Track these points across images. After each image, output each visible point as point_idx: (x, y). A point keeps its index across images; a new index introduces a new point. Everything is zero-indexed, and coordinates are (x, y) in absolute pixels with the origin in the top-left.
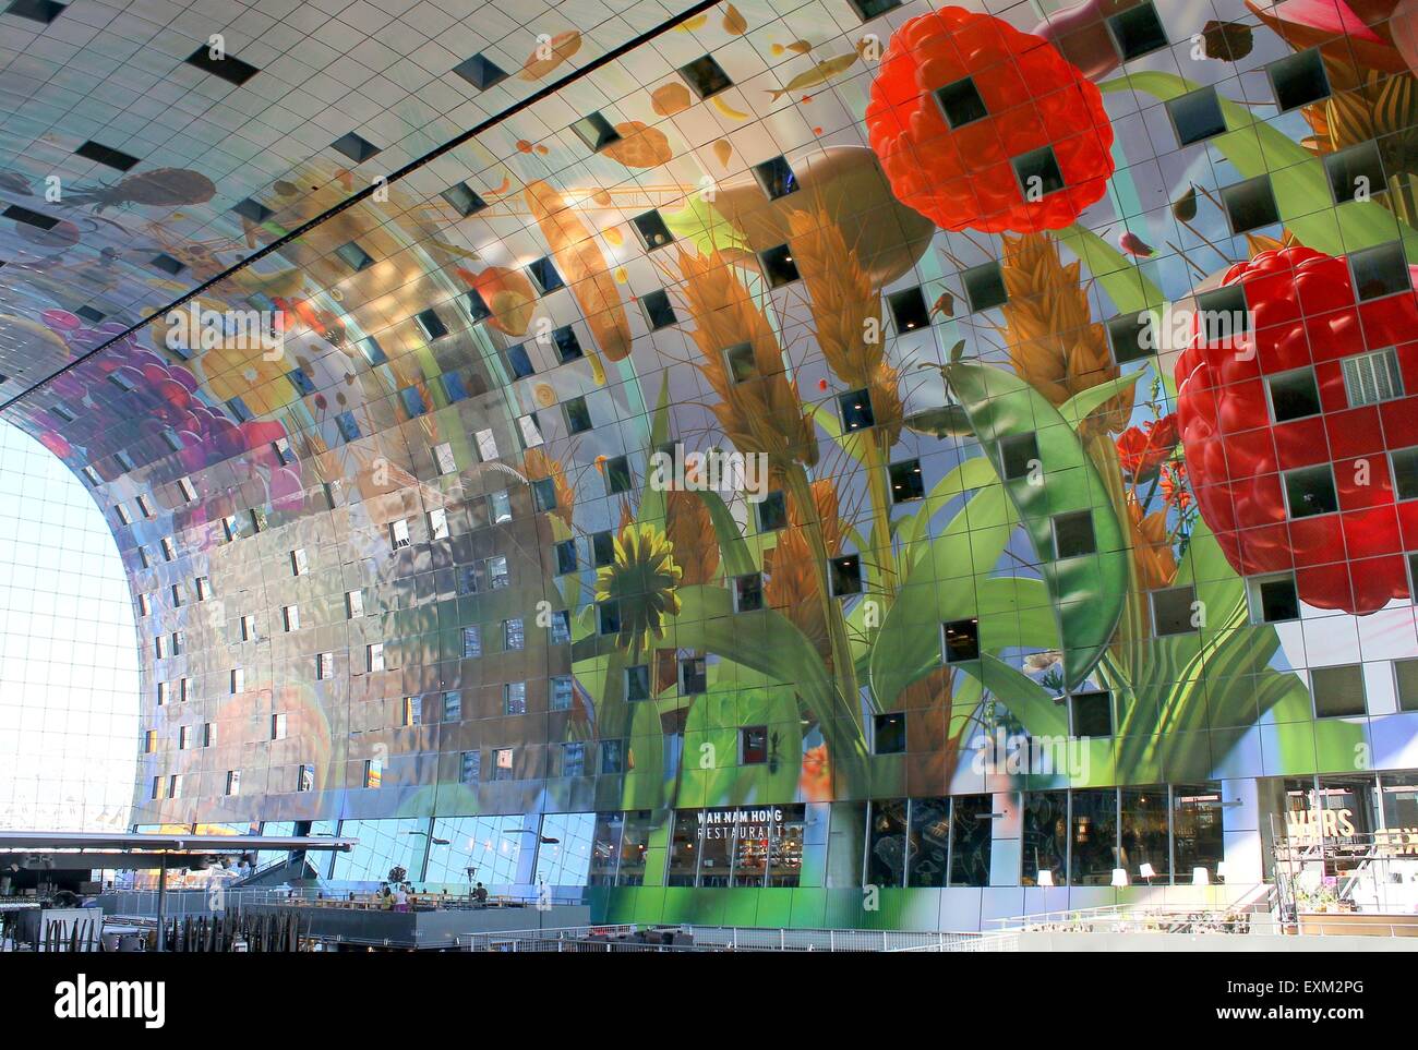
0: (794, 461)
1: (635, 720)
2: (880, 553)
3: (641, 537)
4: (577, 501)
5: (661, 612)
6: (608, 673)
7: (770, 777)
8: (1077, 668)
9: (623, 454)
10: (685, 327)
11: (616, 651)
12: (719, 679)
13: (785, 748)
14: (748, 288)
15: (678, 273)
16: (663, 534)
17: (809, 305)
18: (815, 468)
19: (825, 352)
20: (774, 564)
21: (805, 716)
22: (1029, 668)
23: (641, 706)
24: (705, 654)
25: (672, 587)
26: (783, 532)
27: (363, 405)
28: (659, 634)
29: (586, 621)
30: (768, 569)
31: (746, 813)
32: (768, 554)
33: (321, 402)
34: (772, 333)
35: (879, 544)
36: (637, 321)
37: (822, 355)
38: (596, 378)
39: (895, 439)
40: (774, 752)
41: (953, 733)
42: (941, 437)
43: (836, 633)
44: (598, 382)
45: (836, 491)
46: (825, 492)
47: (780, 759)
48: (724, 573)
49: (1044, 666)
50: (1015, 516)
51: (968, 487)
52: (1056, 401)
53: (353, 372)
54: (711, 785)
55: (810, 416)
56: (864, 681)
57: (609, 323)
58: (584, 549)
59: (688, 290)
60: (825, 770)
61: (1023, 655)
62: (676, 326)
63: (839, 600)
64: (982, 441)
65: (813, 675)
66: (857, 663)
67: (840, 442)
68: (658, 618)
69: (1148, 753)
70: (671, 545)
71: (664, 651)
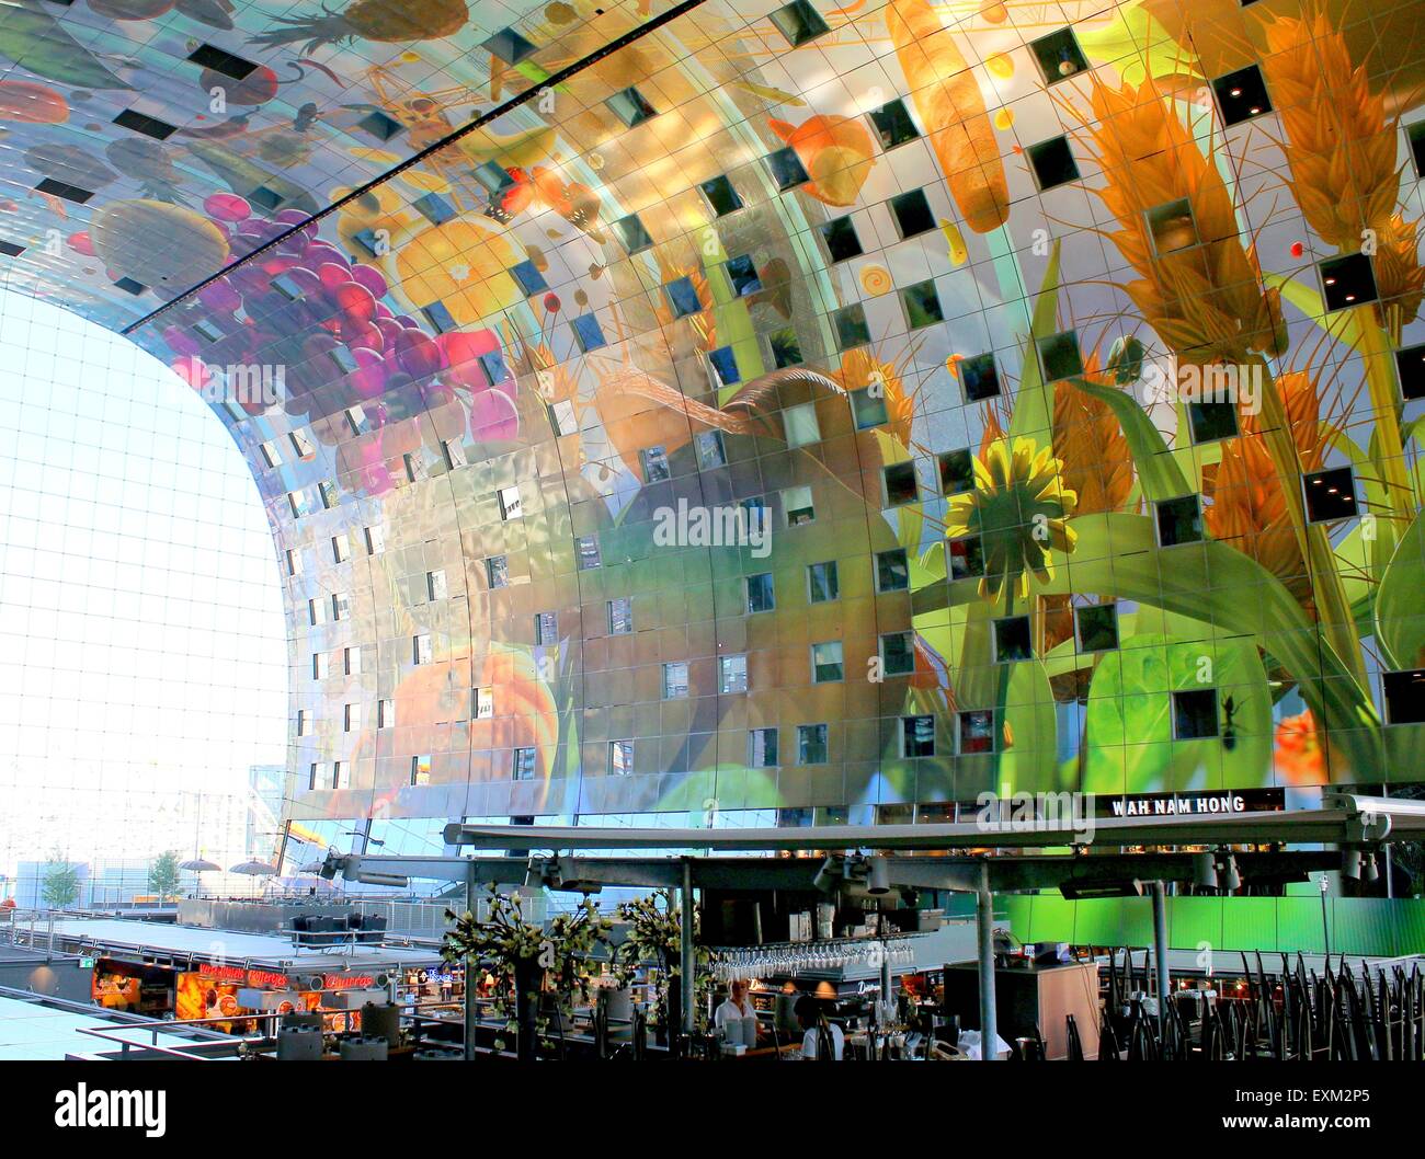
0: (1250, 351)
1: (1011, 687)
2: (1386, 464)
3: (1015, 455)
4: (918, 413)
5: (1047, 549)
6: (967, 628)
9: (988, 350)
10: (1088, 183)
11: (977, 598)
12: (1139, 630)
13: (1246, 718)
14: (1190, 127)
15: (1087, 112)
16: (1048, 450)
17: (1282, 147)
18: (1282, 358)
19: (1301, 208)
20: (1217, 482)
21: (1275, 676)
23: (1020, 668)
24: (1114, 599)
25: (1061, 514)
26: (1231, 442)
27: (611, 304)
28: (1045, 578)
29: (931, 564)
30: (1208, 489)
31: (1187, 801)
32: (1209, 471)
33: (553, 304)
34: (1222, 186)
35: (1384, 453)
36: (1020, 178)
37: (1298, 211)
38: (952, 254)
39: (1409, 315)
40: (1229, 723)
43: (1319, 571)
44: (955, 260)
45: (1315, 385)
46: (1298, 388)
47: (1238, 732)
48: (1141, 496)
53: (602, 261)
54: (1133, 765)
55: (1277, 292)
56: (1367, 629)
57: (978, 183)
58: (928, 476)
59: (1100, 135)
60: (1312, 745)
62: (1078, 183)
63: (1322, 525)
65: (1285, 624)
66: (1353, 606)
67: (1322, 323)
68: (1043, 556)
70: (1060, 463)
71: (1052, 596)
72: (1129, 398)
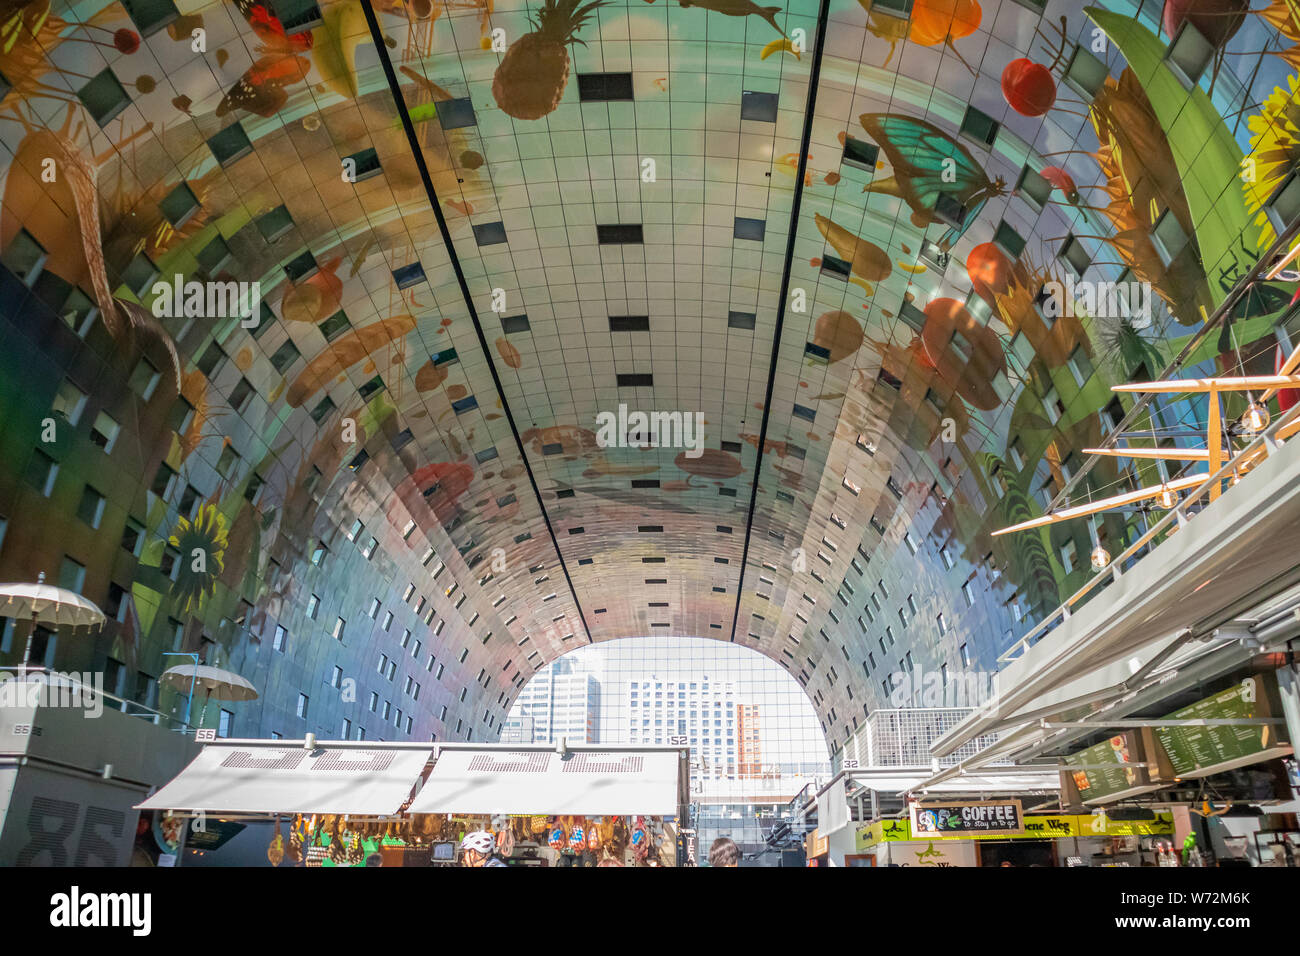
3: (216, 522)
11: (168, 595)
16: (227, 532)
36: (315, 400)
38: (271, 394)
57: (309, 383)
58: (175, 489)
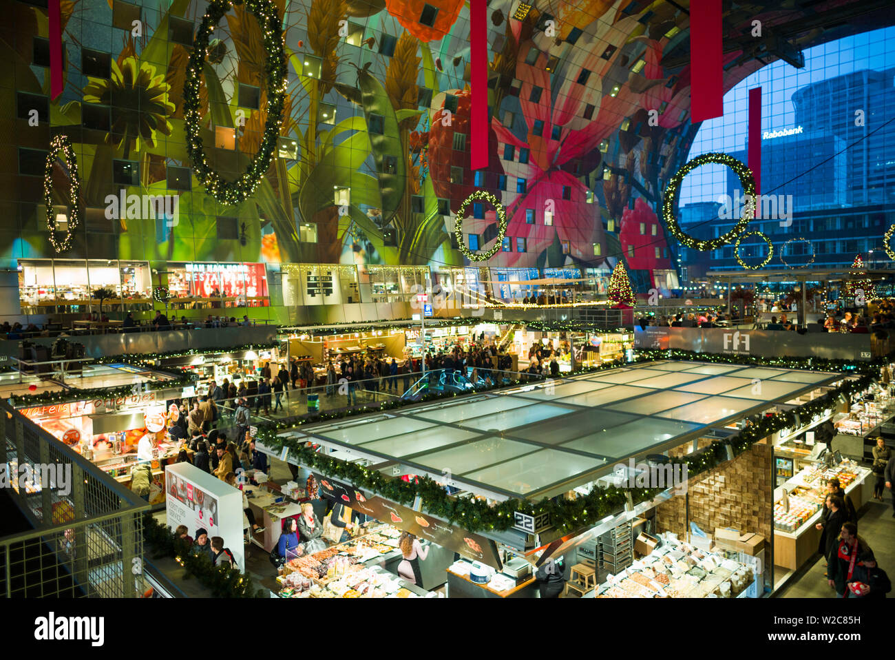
2: (309, 143)
4: (76, 15)
5: (153, 129)
6: (95, 159)
7: (242, 247)
8: (387, 218)
13: (251, 232)
21: (262, 217)
22: (369, 214)
23: (132, 190)
25: (164, 114)
26: (255, 112)
28: (151, 144)
29: (69, 113)
30: (242, 129)
31: (223, 266)
35: (309, 139)
37: (307, 29)
39: (328, 91)
40: (243, 234)
41: (339, 237)
42: (349, 100)
43: (282, 178)
45: (293, 102)
47: (247, 238)
48: (210, 120)
49: (375, 214)
50: (370, 149)
51: (354, 128)
52: (395, 108)
54: (199, 248)
55: (288, 57)
56: (296, 205)
60: (276, 247)
61: (367, 209)
64: (365, 111)
65: (268, 197)
66: (292, 195)
67: (300, 78)
68: (151, 133)
69: (409, 254)
70: (169, 87)
71: (156, 156)
72: (214, 71)
